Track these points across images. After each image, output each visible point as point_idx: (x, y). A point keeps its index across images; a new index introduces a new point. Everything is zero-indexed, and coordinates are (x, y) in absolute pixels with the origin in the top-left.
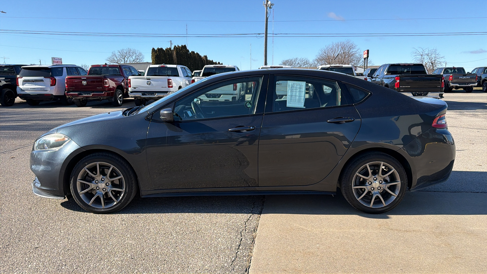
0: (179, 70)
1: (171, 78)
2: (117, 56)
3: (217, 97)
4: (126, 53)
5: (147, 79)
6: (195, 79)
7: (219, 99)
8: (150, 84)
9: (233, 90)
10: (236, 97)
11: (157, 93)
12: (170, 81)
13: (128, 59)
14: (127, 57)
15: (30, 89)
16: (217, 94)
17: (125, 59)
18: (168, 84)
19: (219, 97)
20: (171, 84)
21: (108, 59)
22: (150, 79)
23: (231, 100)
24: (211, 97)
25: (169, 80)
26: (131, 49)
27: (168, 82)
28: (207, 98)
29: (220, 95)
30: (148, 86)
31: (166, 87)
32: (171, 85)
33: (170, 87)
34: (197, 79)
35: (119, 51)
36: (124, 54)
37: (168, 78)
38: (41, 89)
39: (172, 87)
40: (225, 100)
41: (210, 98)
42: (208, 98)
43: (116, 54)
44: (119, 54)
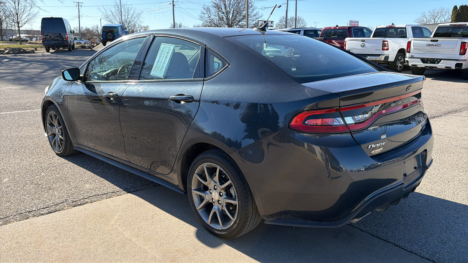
0: (408, 30)
1: (387, 39)
2: (427, 16)
3: (436, 63)
4: (438, 13)
5: (362, 41)
6: (412, 40)
7: (437, 65)
8: (363, 47)
9: (460, 55)
10: (462, 64)
11: (369, 56)
12: (386, 43)
13: (439, 19)
14: (438, 17)
15: (271, 51)
16: (437, 59)
17: (435, 20)
18: (383, 47)
19: (438, 63)
20: (386, 46)
21: (417, 21)
22: (364, 41)
23: (453, 67)
24: (429, 62)
25: (384, 41)
26: (444, 9)
27: (383, 44)
28: (422, 63)
29: (441, 60)
30: (362, 48)
31: (380, 50)
32: (386, 48)
33: (385, 50)
34: (414, 40)
35: (429, 11)
36: (435, 14)
37: (384, 40)
38: (277, 51)
39: (387, 49)
40: (446, 68)
41: (427, 63)
42: (424, 64)
43: (426, 15)
44: (430, 14)
